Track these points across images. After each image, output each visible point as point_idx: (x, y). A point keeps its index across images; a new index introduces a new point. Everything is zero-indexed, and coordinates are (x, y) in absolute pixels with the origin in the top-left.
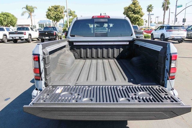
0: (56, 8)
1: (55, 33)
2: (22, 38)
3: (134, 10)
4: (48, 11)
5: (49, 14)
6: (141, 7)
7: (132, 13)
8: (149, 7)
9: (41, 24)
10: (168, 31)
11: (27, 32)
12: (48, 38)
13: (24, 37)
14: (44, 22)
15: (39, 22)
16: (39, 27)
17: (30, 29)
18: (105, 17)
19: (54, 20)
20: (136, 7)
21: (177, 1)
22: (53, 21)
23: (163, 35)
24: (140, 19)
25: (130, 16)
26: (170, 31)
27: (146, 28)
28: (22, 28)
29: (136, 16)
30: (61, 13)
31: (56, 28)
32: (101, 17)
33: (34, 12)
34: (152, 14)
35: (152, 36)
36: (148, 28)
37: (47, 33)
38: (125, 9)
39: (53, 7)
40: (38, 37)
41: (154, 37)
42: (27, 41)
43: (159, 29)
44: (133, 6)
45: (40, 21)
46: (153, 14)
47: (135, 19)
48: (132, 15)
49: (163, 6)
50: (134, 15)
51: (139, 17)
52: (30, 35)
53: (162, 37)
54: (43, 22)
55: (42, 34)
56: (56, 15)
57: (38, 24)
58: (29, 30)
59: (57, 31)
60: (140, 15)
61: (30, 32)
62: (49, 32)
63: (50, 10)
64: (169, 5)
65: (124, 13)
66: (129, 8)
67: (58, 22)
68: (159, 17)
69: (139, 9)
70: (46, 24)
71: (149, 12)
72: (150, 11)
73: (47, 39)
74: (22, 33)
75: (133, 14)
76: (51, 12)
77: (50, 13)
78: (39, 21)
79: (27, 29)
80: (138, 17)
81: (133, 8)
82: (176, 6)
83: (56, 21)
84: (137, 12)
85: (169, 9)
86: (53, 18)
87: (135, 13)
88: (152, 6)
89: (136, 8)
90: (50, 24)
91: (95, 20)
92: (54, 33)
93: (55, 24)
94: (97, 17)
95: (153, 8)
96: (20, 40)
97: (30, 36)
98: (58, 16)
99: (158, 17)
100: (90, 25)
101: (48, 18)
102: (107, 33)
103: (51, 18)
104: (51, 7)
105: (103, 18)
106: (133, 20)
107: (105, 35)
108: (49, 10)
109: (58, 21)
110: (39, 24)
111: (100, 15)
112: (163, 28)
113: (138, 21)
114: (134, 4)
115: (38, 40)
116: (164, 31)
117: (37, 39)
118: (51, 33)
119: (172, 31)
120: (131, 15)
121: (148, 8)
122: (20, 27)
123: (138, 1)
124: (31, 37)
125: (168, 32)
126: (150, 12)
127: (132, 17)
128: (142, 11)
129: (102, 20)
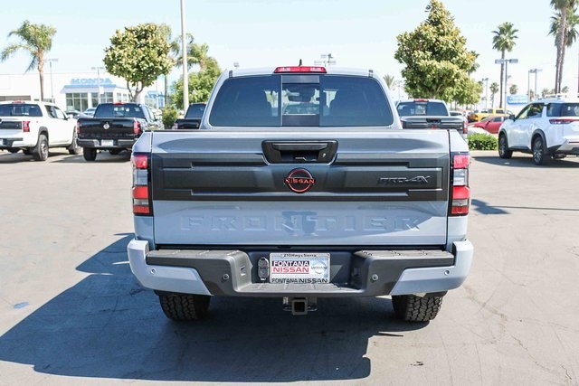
0: (143, 34)
1: (139, 126)
2: (15, 144)
3: (435, 44)
4: (114, 46)
5: (113, 56)
6: (460, 35)
7: (429, 53)
8: (502, 31)
9: (77, 95)
10: (558, 121)
11: (35, 123)
12: (110, 143)
13: (21, 139)
14: (89, 87)
15: (66, 87)
16: (68, 105)
17: (44, 110)
18: (312, 70)
19: (135, 79)
20: (443, 35)
22: (131, 84)
23: (538, 137)
24: (457, 76)
25: (421, 67)
26: (563, 122)
27: (491, 111)
28: (16, 105)
29: (442, 65)
30: (160, 54)
31: (141, 109)
32: (301, 71)
33: (50, 46)
34: (510, 61)
35: (503, 139)
36: (498, 112)
37: (107, 127)
38: (402, 41)
39: (131, 31)
40: (70, 142)
41: (510, 146)
42: (32, 154)
43: (526, 112)
44: (432, 29)
45: (73, 81)
46: (516, 61)
47: (441, 79)
48: (430, 62)
49: (554, 28)
50: (435, 63)
51: (456, 68)
52: (44, 132)
53: (538, 144)
54: (82, 87)
55: (88, 130)
56: (143, 59)
57: (65, 95)
58: (40, 115)
59: (143, 117)
60: (458, 62)
61: (45, 120)
62: (114, 120)
63: (120, 43)
64: (577, 28)
65: (398, 56)
66: (418, 36)
67: (148, 85)
68: (541, 70)
69: (455, 42)
70: (95, 95)
71: (501, 53)
72: (506, 46)
73: (105, 148)
74: (16, 126)
75: (432, 58)
76: (121, 48)
77: (121, 52)
78: (69, 84)
79: (35, 111)
80: (451, 72)
81: (432, 37)
83: (140, 83)
84: (446, 52)
86: (129, 72)
87: (438, 54)
88: (512, 29)
89: (441, 38)
90: (111, 95)
91: (283, 79)
92: (136, 126)
93: (137, 92)
94: (288, 70)
95: (515, 34)
96: (6, 152)
97: (43, 137)
98: (151, 64)
99: (535, 71)
100: (268, 93)
101: (110, 71)
102: (318, 116)
103: (122, 72)
104: (122, 31)
105: (307, 72)
106: (434, 81)
107: (313, 122)
108: (116, 42)
109: (146, 82)
110: (69, 95)
111: (297, 65)
112: (541, 111)
113: (452, 84)
114: (435, 22)
115: (72, 152)
116: (542, 122)
117: (67, 147)
118: (122, 127)
119: (571, 121)
120: (422, 63)
121: (496, 38)
122: (10, 102)
123: (448, 14)
124: (46, 142)
125: (558, 126)
126: (506, 51)
127: (430, 69)
128: (464, 47)
129: (304, 79)
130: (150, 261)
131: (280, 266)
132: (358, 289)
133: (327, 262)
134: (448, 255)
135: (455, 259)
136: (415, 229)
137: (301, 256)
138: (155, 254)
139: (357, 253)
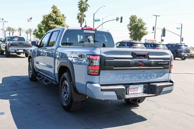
3: (55, 19)
20: (58, 17)
21: (94, 14)
25: (51, 27)
44: (54, 14)
48: (54, 25)
49: (78, 17)
50: (56, 25)
60: (63, 26)
64: (84, 18)
65: (43, 23)
66: (50, 16)
69: (62, 19)
81: (54, 17)
82: (94, 19)
84: (59, 22)
85: (85, 21)
114: (55, 12)
123: (59, 10)
128: (65, 21)
130: (102, 90)
131: (131, 89)
132: (153, 94)
133: (143, 87)
134: (171, 84)
135: (173, 84)
136: (163, 77)
137: (136, 86)
138: (103, 88)
139: (150, 84)
